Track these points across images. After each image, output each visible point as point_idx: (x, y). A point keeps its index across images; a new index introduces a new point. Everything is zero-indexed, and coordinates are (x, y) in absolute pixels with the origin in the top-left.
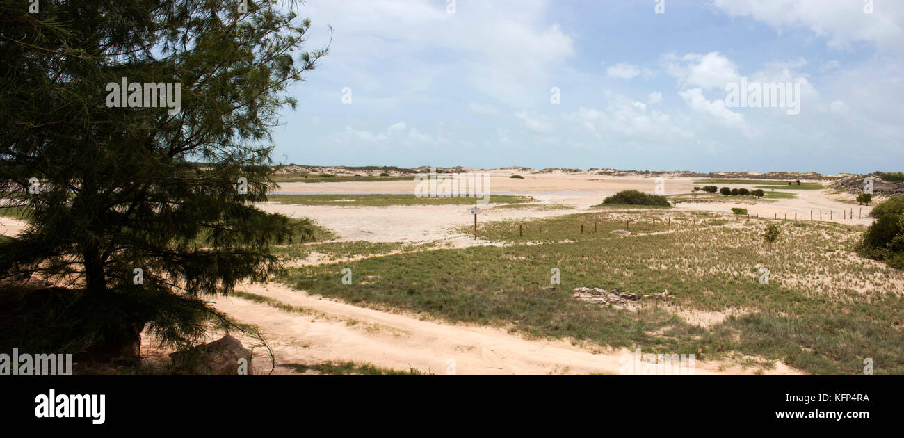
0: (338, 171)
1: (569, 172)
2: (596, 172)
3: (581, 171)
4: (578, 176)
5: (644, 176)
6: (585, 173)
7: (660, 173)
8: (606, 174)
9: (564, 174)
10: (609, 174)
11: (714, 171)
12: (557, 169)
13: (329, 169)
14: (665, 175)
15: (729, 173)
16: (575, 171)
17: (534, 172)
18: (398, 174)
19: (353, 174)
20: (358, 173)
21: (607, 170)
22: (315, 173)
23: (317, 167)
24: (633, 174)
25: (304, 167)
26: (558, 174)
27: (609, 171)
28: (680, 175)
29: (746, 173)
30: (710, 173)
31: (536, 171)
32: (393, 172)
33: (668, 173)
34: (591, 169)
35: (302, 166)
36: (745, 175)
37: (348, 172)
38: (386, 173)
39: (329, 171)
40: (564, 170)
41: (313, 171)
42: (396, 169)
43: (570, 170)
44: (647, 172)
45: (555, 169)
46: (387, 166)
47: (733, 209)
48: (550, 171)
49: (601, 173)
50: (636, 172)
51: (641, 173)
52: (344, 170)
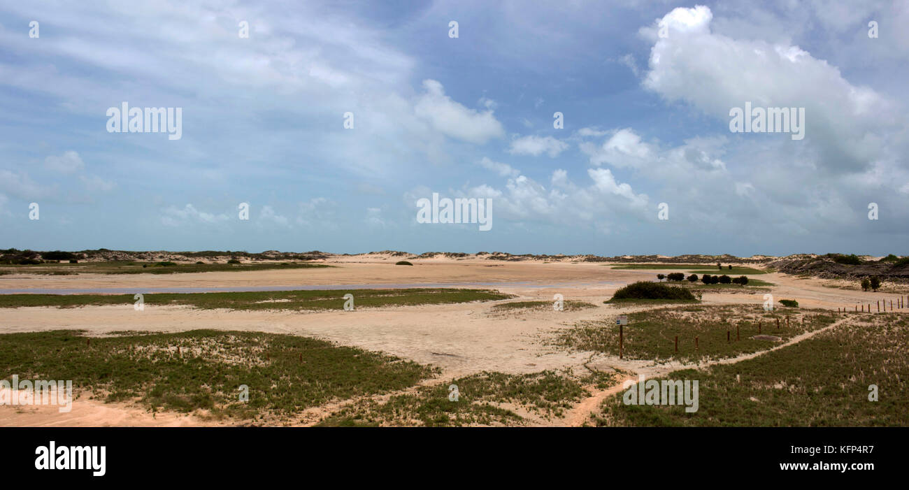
0: (172, 257)
1: (453, 257)
2: (485, 256)
3: (468, 255)
4: (465, 261)
5: (543, 261)
6: (474, 258)
7: (559, 257)
8: (498, 258)
9: (448, 260)
10: (502, 258)
11: (619, 255)
12: (440, 253)
13: (160, 255)
14: (566, 259)
15: (637, 257)
16: (462, 255)
17: (410, 257)
18: (248, 261)
19: (194, 261)
20: (198, 260)
21: (499, 254)
22: (142, 260)
23: (145, 253)
24: (530, 258)
25: (127, 253)
26: (440, 259)
27: (501, 255)
28: (583, 259)
29: (655, 256)
30: (616, 257)
31: (414, 256)
32: (243, 258)
33: (570, 257)
34: (480, 253)
35: (124, 252)
36: (654, 258)
37: (186, 258)
38: (234, 261)
39: (161, 257)
40: (448, 255)
41: (140, 258)
42: (246, 255)
43: (456, 255)
44: (545, 257)
45: (436, 254)
46: (232, 251)
47: (782, 301)
48: (431, 255)
49: (492, 258)
50: (533, 257)
51: (539, 258)
52: (180, 256)
